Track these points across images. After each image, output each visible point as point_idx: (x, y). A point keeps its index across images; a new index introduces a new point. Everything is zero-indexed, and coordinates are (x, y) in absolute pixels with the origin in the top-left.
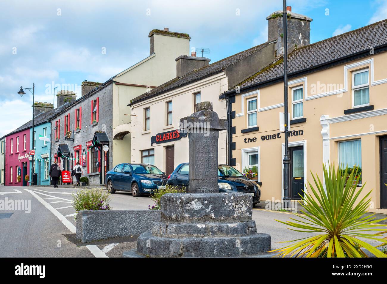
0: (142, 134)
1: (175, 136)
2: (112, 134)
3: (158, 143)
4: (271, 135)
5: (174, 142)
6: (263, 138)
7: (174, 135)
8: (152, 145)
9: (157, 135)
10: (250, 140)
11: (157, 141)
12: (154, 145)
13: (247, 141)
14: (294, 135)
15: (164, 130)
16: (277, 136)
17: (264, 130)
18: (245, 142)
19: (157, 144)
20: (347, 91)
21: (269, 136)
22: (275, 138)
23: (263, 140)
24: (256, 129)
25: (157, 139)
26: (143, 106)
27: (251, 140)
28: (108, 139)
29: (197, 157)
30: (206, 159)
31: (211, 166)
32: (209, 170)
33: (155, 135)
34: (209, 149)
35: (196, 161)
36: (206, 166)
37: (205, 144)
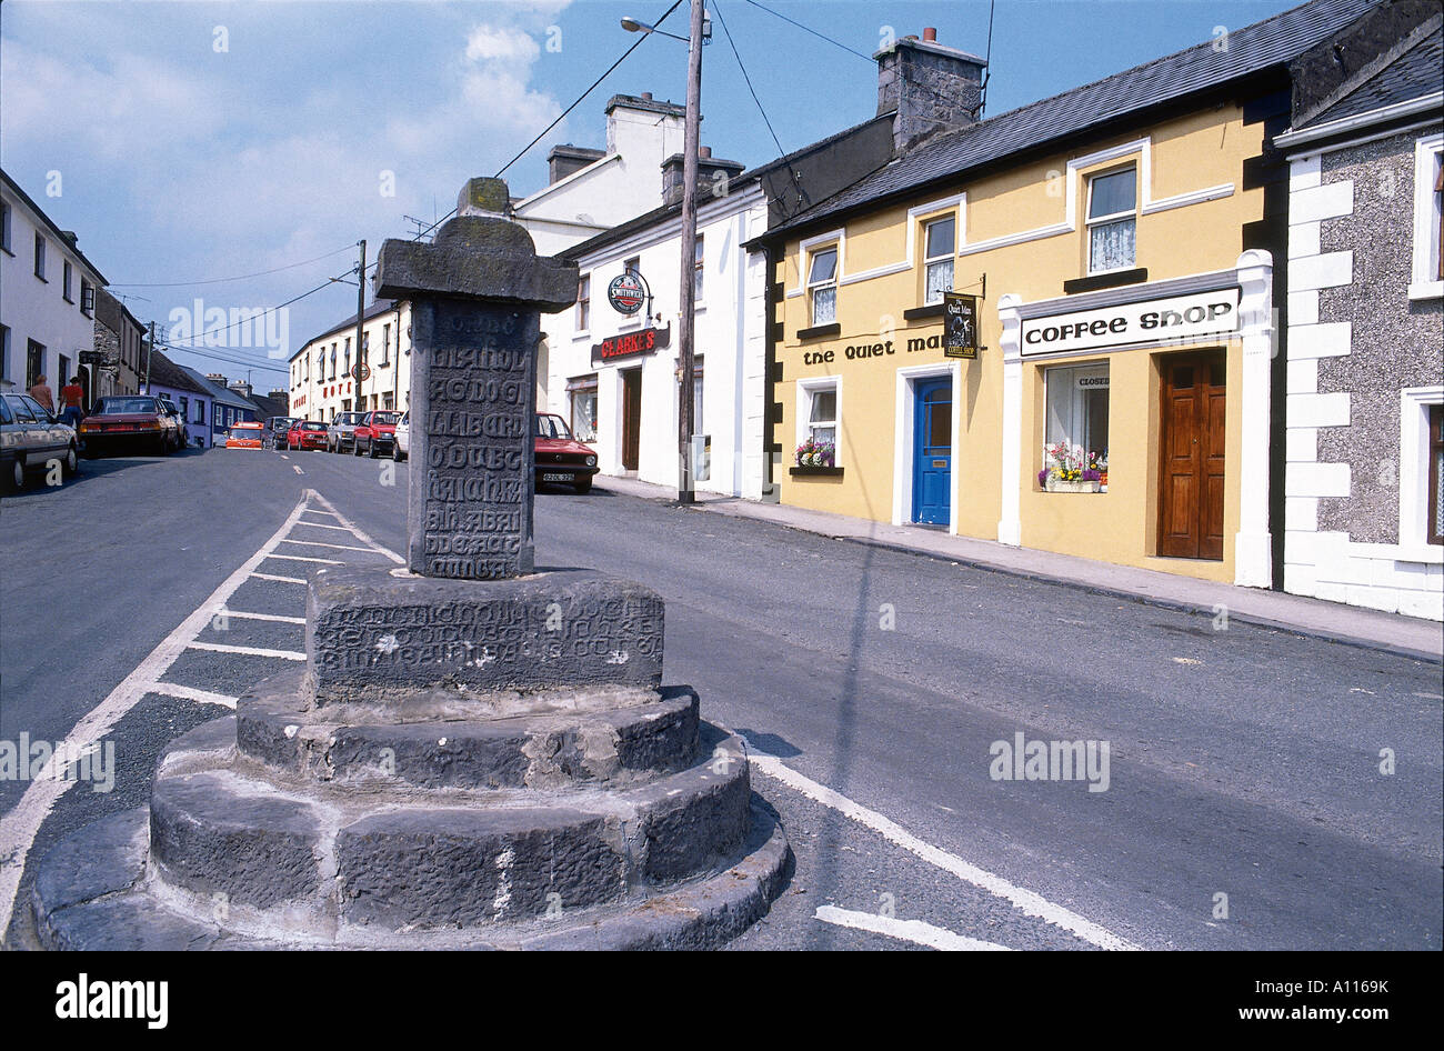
0: (574, 340)
1: (642, 345)
3: (606, 359)
4: (870, 347)
5: (642, 358)
6: (851, 353)
7: (643, 340)
8: (592, 366)
9: (605, 340)
10: (818, 358)
11: (605, 355)
12: (598, 365)
13: (810, 359)
14: (929, 346)
16: (885, 348)
17: (852, 334)
18: (807, 363)
19: (605, 362)
20: (1073, 228)
21: (865, 348)
22: (881, 354)
23: (851, 357)
24: (833, 331)
25: (607, 351)
27: (821, 356)
29: (433, 419)
30: (475, 427)
31: (497, 462)
32: (491, 478)
33: (600, 342)
34: (491, 386)
35: (430, 436)
36: (476, 458)
37: (471, 366)
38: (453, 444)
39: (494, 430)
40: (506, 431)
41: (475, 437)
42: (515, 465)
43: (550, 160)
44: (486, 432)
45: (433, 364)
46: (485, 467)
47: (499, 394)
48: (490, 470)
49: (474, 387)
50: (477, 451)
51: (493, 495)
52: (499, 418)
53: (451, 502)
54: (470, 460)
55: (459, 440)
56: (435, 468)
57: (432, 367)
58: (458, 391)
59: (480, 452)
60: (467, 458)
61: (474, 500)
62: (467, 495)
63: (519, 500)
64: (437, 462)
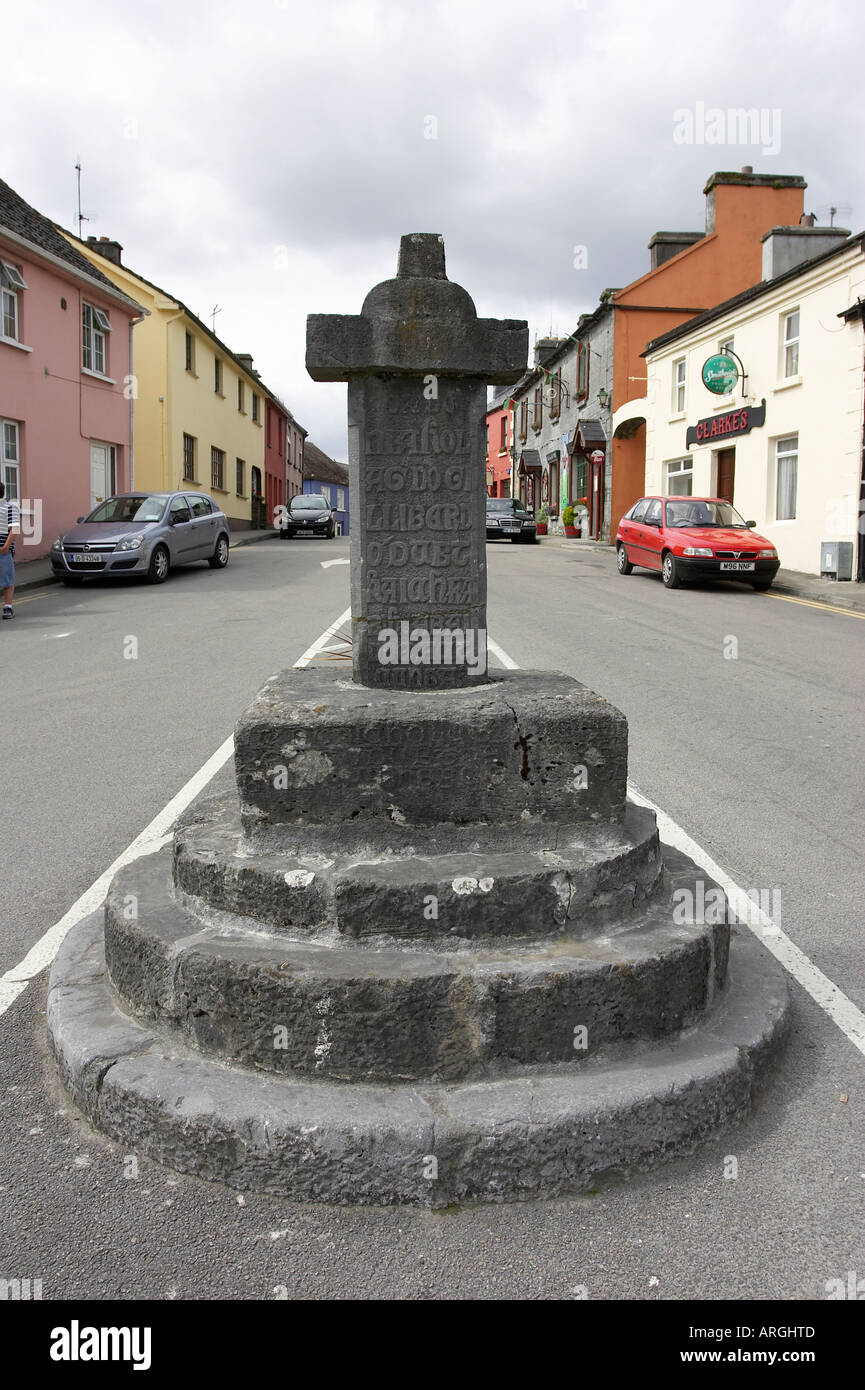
0: (671, 423)
1: (736, 425)
2: (611, 425)
3: (702, 441)
5: (734, 439)
7: (735, 422)
8: (688, 448)
9: (700, 422)
11: (699, 437)
12: (693, 446)
15: (715, 410)
19: (699, 444)
25: (701, 433)
26: (672, 356)
28: (603, 435)
29: (370, 513)
30: (417, 521)
31: (442, 558)
32: (436, 577)
33: (695, 424)
34: (433, 472)
35: (367, 532)
36: (419, 555)
37: (410, 452)
38: (391, 541)
39: (438, 522)
40: (452, 524)
41: (416, 532)
42: (462, 562)
43: (651, 247)
44: (431, 526)
45: (369, 452)
46: (429, 565)
47: (443, 483)
48: (434, 567)
49: (415, 475)
50: (420, 547)
51: (441, 596)
52: (442, 510)
53: (393, 604)
54: (413, 557)
55: (400, 536)
56: (374, 568)
57: (366, 456)
58: (396, 481)
59: (423, 549)
60: (410, 555)
61: (419, 602)
62: (411, 596)
63: (469, 600)
64: (376, 562)
